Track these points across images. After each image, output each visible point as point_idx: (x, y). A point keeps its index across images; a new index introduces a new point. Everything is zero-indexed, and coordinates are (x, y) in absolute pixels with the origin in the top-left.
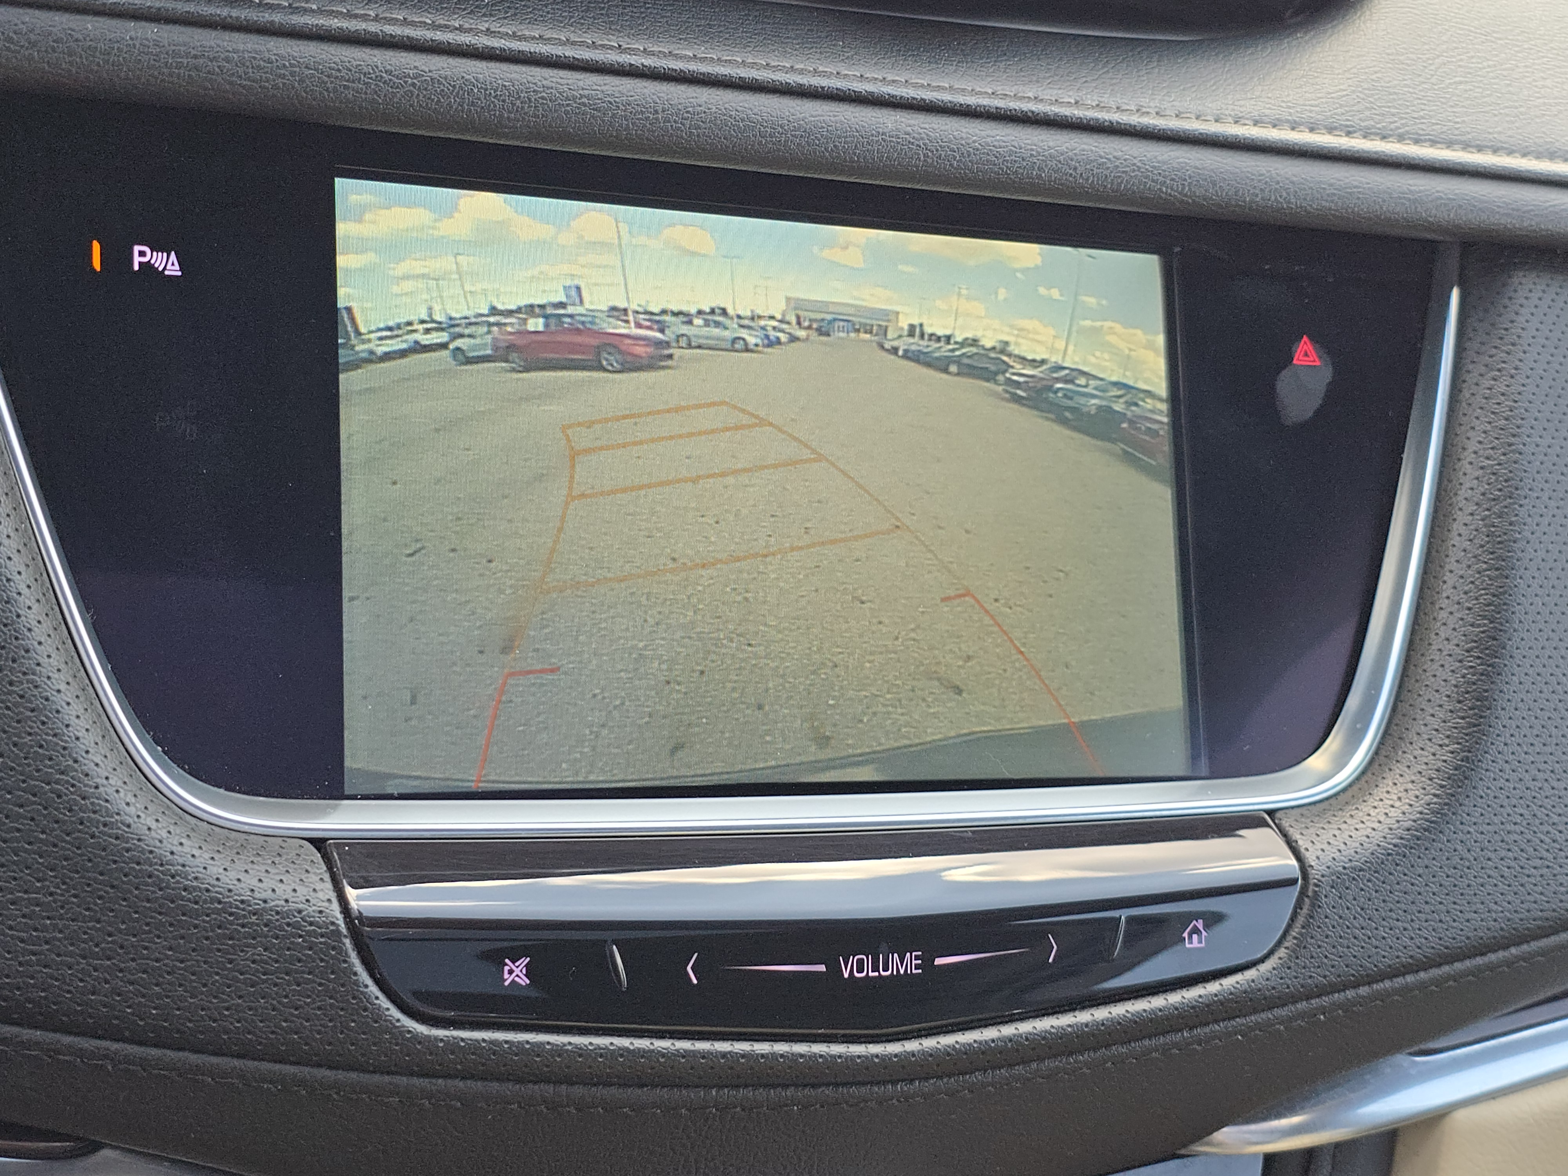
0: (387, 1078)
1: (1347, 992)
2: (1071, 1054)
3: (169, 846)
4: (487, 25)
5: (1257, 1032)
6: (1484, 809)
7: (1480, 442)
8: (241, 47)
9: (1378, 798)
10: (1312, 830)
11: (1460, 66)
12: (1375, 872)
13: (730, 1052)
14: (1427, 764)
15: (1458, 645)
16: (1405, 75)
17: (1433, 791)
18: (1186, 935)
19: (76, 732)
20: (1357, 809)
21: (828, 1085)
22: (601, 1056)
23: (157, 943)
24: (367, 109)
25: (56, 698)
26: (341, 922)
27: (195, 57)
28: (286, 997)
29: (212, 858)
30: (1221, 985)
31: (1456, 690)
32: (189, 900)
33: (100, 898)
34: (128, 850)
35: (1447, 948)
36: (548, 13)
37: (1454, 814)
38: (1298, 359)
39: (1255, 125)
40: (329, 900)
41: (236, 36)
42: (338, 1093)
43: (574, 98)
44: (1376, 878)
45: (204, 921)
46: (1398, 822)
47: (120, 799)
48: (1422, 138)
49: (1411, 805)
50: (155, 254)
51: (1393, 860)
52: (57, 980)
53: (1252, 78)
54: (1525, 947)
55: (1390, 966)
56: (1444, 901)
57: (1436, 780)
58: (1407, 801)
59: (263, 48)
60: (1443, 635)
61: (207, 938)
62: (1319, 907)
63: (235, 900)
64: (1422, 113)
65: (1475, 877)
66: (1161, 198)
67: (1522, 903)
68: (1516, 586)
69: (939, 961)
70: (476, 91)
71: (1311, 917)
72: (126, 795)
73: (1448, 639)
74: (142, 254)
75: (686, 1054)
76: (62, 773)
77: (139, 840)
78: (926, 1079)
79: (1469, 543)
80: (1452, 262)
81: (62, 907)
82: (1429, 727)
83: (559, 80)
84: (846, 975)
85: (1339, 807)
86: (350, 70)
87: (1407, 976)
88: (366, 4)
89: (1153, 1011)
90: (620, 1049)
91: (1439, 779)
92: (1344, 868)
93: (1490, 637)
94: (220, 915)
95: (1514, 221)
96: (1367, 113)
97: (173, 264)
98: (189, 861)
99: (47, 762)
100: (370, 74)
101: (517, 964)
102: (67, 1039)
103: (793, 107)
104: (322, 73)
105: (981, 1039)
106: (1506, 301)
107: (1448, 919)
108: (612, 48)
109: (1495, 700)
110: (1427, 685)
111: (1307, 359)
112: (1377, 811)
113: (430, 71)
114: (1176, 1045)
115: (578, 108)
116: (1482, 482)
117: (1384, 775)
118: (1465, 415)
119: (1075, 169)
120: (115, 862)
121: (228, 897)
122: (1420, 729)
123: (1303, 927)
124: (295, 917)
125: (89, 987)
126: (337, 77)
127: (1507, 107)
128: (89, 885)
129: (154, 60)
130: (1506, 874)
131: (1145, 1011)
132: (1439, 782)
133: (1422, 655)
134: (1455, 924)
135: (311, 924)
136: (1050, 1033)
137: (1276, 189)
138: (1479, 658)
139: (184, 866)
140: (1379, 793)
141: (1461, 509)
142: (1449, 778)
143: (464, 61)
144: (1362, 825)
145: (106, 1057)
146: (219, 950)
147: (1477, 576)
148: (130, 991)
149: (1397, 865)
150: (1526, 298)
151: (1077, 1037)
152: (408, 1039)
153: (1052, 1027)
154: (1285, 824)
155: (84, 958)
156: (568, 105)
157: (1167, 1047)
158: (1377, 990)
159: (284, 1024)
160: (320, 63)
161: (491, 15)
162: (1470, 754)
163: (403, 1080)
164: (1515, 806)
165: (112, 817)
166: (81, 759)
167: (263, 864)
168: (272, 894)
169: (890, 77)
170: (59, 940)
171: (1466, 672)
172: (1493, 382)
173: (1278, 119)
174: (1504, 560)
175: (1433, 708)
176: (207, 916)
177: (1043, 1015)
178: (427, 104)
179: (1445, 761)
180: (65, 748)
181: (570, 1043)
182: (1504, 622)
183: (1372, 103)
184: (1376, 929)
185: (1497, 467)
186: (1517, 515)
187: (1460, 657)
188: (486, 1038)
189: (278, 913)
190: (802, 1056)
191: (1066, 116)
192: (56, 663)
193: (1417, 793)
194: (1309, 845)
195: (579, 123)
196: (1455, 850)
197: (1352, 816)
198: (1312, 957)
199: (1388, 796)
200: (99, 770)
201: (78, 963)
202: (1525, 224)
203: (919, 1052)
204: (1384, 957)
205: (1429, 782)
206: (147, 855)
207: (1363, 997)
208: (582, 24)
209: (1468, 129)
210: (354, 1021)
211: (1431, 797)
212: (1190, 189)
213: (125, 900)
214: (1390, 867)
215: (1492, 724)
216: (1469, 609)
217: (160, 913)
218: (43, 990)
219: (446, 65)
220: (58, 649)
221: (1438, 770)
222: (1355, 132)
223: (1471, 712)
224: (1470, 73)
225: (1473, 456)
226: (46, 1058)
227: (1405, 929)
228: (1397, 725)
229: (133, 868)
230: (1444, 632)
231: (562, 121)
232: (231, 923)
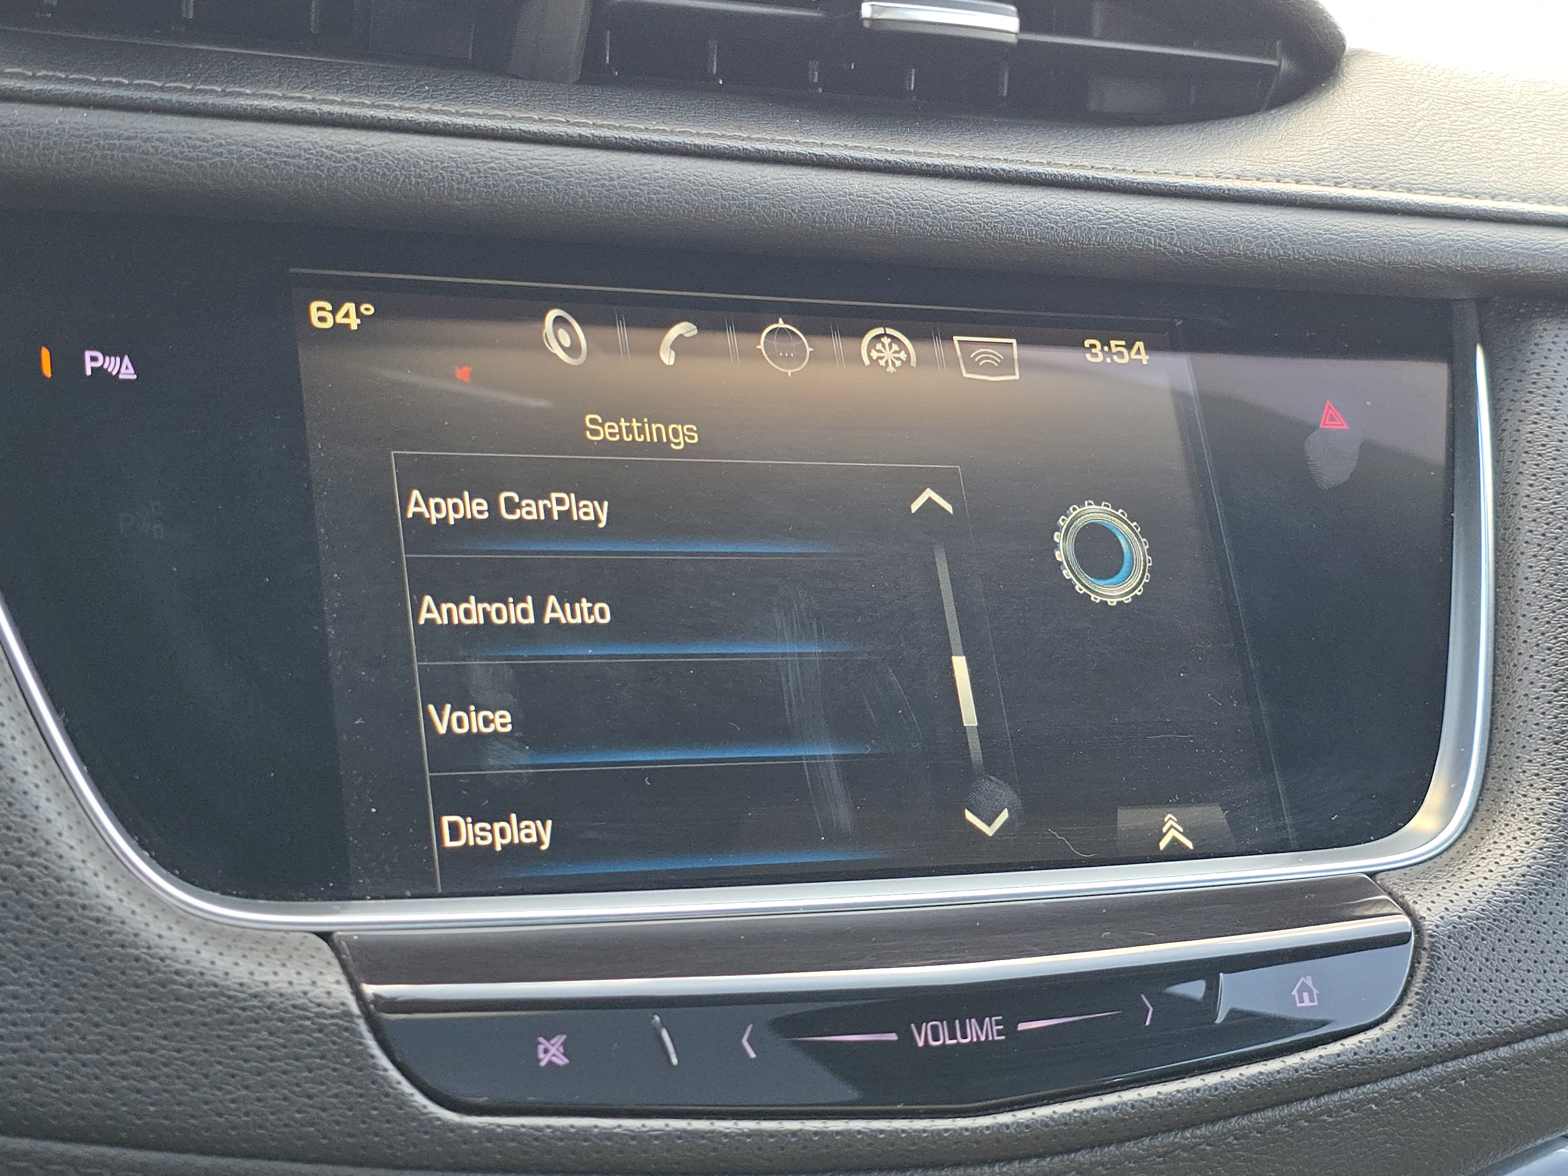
1: (1486, 1053)
2: (1186, 1128)
3: (156, 930)
4: (428, 106)
5: (1392, 1100)
7: (1531, 485)
8: (174, 128)
9: (1485, 850)
10: (1418, 886)
11: (1443, 128)
12: (1494, 920)
13: (801, 1130)
14: (1532, 809)
15: (1544, 687)
16: (1387, 135)
17: (1544, 835)
18: (1295, 992)
19: (47, 815)
20: (1465, 862)
21: (916, 1167)
22: (657, 1138)
23: (148, 1032)
24: (310, 184)
25: (23, 780)
26: (355, 1009)
27: (128, 138)
28: (298, 1085)
32: (182, 984)
33: (84, 986)
34: (110, 934)
36: (492, 97)
38: (1325, 424)
40: (338, 982)
41: (169, 118)
43: (525, 168)
45: (199, 1006)
46: (1511, 869)
47: (99, 882)
48: (1415, 186)
49: (1522, 852)
50: (107, 358)
51: (1513, 907)
52: (42, 1078)
55: (1529, 1023)
57: (1545, 824)
58: (1518, 848)
59: (197, 129)
60: (1527, 680)
61: (205, 1024)
62: (1439, 958)
63: (234, 983)
64: (1410, 166)
66: (1151, 248)
69: (1022, 1027)
70: (422, 163)
71: (1432, 970)
72: (105, 879)
73: (1532, 683)
74: (94, 359)
75: (751, 1134)
76: (34, 855)
78: (1028, 1158)
79: (1537, 585)
80: (1470, 320)
81: (43, 999)
82: (1528, 774)
83: (507, 152)
84: (921, 1044)
85: (1445, 864)
86: (290, 147)
87: (1550, 1035)
88: (302, 89)
90: (678, 1131)
91: (1547, 822)
92: (1460, 917)
94: (217, 999)
96: (1354, 167)
97: (127, 368)
98: (179, 944)
99: (16, 844)
100: (310, 149)
101: (553, 1041)
102: (60, 1147)
103: (754, 172)
104: (261, 150)
105: (1082, 1109)
106: (1533, 347)
108: (560, 122)
110: (1519, 733)
111: (1334, 423)
112: (1486, 861)
114: (1303, 1116)
115: (531, 177)
116: (1540, 523)
117: (1488, 828)
119: (1056, 223)
120: (97, 946)
121: (225, 980)
122: (1519, 776)
123: (1424, 982)
124: (301, 999)
125: (78, 1084)
126: (276, 154)
128: (70, 973)
129: (85, 142)
131: (1261, 1073)
132: (1549, 826)
133: (1509, 704)
135: (319, 1005)
136: (1159, 1100)
137: (1270, 236)
139: (174, 949)
140: (1488, 844)
141: (1523, 554)
142: (1559, 820)
143: (407, 136)
144: (1473, 876)
145: (103, 1164)
146: (219, 1037)
148: (124, 1088)
149: (1518, 912)
150: (1554, 343)
152: (438, 1128)
153: (1159, 1093)
154: (1389, 883)
155: (70, 1052)
156: (519, 174)
157: (1293, 1119)
158: (1519, 1051)
159: (297, 1115)
160: (258, 142)
161: (432, 97)
165: (91, 900)
166: (52, 841)
168: (274, 977)
170: (41, 1034)
172: (1533, 426)
173: (1262, 174)
175: (1528, 753)
176: (204, 999)
178: (372, 178)
179: (1551, 804)
180: (35, 830)
181: (620, 1127)
183: (1357, 158)
184: (1506, 981)
188: (526, 1124)
189: (281, 995)
190: (882, 1131)
191: (1040, 175)
193: (1527, 839)
194: (1417, 899)
195: (533, 191)
197: (1459, 869)
198: (1440, 1014)
199: (1496, 846)
200: (74, 853)
201: (64, 1059)
203: (1014, 1126)
204: (1520, 1012)
205: (1538, 827)
206: (133, 938)
207: (1505, 1059)
208: (528, 105)
209: (1462, 179)
210: (375, 1109)
211: (1542, 841)
212: (1179, 239)
213: (110, 986)
214: (1510, 914)
216: (1549, 649)
217: (151, 1000)
218: (28, 1091)
219: (388, 141)
220: (23, 733)
221: (1545, 814)
222: (1344, 183)
225: (1526, 499)
226: (36, 1169)
227: (1539, 981)
228: (1493, 778)
229: (118, 953)
230: (1527, 677)
231: (515, 191)
232: (231, 1007)
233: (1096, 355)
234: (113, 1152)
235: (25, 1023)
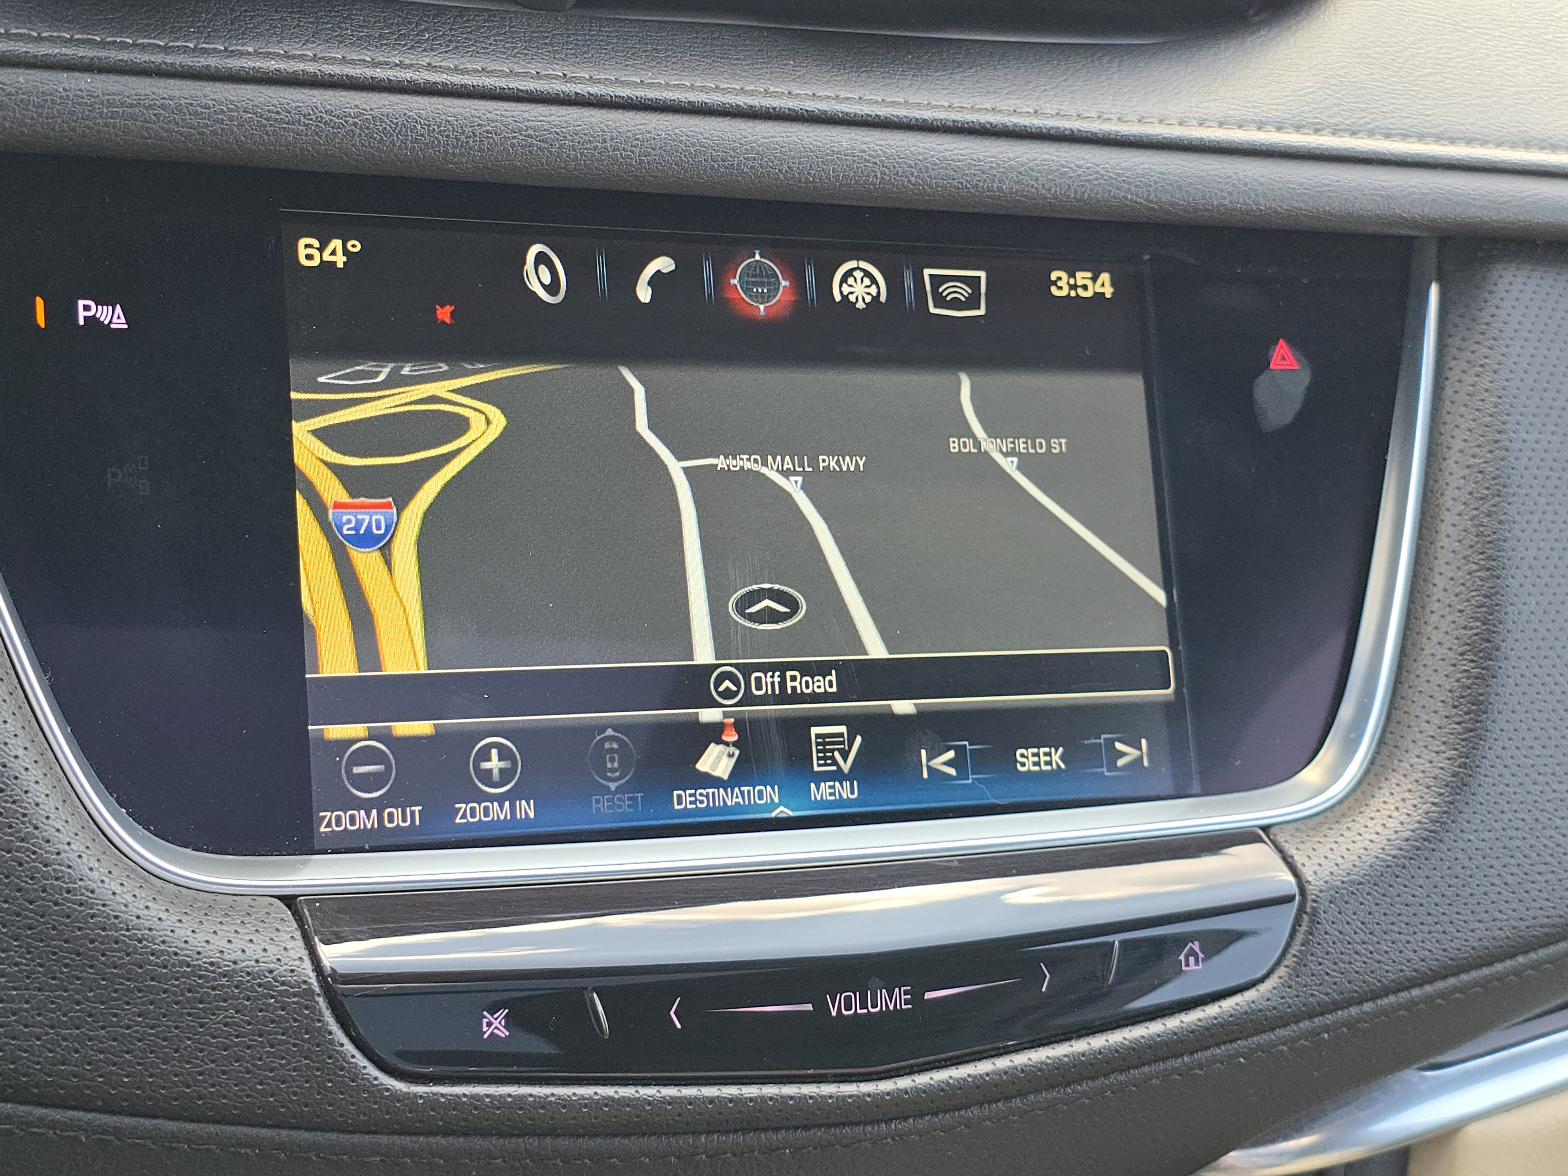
0: (367, 1138)
1: (1351, 1009)
2: (1069, 1084)
3: (135, 910)
4: (427, 61)
5: (1260, 1053)
6: (1484, 815)
7: (1465, 441)
8: (177, 93)
9: (1375, 809)
10: (1308, 845)
11: (1430, 58)
12: (1375, 885)
13: (718, 1097)
14: (1423, 772)
15: (1450, 649)
16: (1372, 69)
17: (1432, 799)
18: (1182, 957)
19: (35, 798)
20: (1354, 821)
21: (820, 1126)
22: (586, 1106)
23: (125, 1010)
24: (308, 150)
25: (14, 764)
26: (313, 981)
27: (131, 106)
28: (260, 1059)
29: (180, 921)
30: (1220, 1007)
31: (1450, 695)
32: (156, 965)
33: (66, 966)
34: (92, 917)
35: (1451, 959)
36: (490, 44)
37: (1453, 822)
38: (1275, 364)
39: (1220, 126)
41: (172, 82)
42: (317, 1156)
43: (520, 130)
44: (1376, 891)
45: (173, 985)
46: (1396, 832)
47: (83, 864)
48: (1393, 132)
49: (1409, 815)
50: (100, 307)
51: (1393, 872)
52: (25, 1051)
53: (1216, 79)
54: (1533, 956)
55: (1394, 981)
56: (1446, 911)
57: (1434, 788)
58: (1405, 810)
59: (199, 94)
60: (1435, 639)
61: (177, 1003)
62: (1318, 923)
63: (205, 963)
64: (1391, 107)
65: (1478, 885)
66: (1127, 206)
67: (1528, 910)
68: (1507, 586)
69: (929, 995)
70: (419, 128)
71: (1311, 934)
72: (89, 860)
73: (1440, 643)
74: (87, 308)
75: (673, 1101)
76: (23, 840)
77: (104, 905)
78: (922, 1116)
79: (1457, 544)
80: (1429, 258)
81: (28, 977)
82: (1424, 735)
83: (504, 113)
84: (834, 1014)
85: (1335, 820)
86: (290, 112)
87: (1412, 990)
88: (304, 44)
89: (1151, 1038)
90: (604, 1098)
91: (1435, 786)
92: (1343, 882)
93: (1483, 639)
94: (189, 979)
95: (1491, 213)
96: (1335, 110)
97: (119, 318)
98: (156, 924)
100: (309, 115)
101: (495, 1016)
102: (39, 1111)
103: (745, 130)
104: (261, 116)
105: (975, 1072)
106: (1486, 295)
107: (1452, 930)
108: (556, 77)
109: (1490, 704)
110: (1421, 692)
111: (1284, 362)
112: (1374, 822)
113: (371, 110)
114: (1175, 1070)
115: (525, 140)
116: (1469, 480)
117: (1381, 785)
118: (1449, 413)
119: (1037, 180)
120: (80, 929)
121: (197, 960)
122: (1415, 736)
123: (1302, 945)
124: (267, 977)
125: (59, 1057)
126: (276, 120)
127: (1479, 97)
128: (54, 953)
129: (89, 111)
130: (1509, 882)
131: (1143, 1037)
132: (1437, 790)
133: (1415, 660)
134: (1459, 935)
135: (283, 983)
136: (1047, 1064)
138: (1472, 661)
139: (150, 929)
140: (1376, 803)
141: (1448, 510)
142: (1447, 786)
143: (406, 97)
144: (1359, 838)
145: (79, 1127)
146: (189, 1014)
147: (1468, 577)
148: (100, 1060)
149: (1397, 877)
150: (1507, 291)
151: (1074, 1066)
152: (387, 1098)
153: (1048, 1057)
154: (1281, 839)
155: (52, 1027)
156: (514, 137)
157: (1167, 1073)
158: (1382, 1005)
159: (259, 1087)
160: (258, 107)
161: (432, 50)
162: (1467, 761)
163: (384, 1139)
164: (1516, 811)
165: (75, 883)
166: (40, 825)
167: (232, 924)
168: (242, 954)
169: (843, 95)
170: (26, 1010)
171: (1459, 676)
172: (1476, 379)
173: (1243, 120)
174: (1494, 560)
175: (1427, 714)
176: (176, 980)
177: (1039, 1046)
178: (369, 144)
179: (1442, 768)
180: (24, 815)
181: (553, 1095)
182: (1497, 623)
183: (1339, 98)
184: (1378, 943)
185: (1484, 465)
186: (1505, 514)
187: (1453, 662)
188: (467, 1093)
189: (248, 974)
190: (791, 1098)
191: (1025, 127)
192: (13, 729)
193: (1415, 802)
194: (1305, 860)
195: (526, 155)
196: (1456, 859)
197: (1348, 828)
198: (1313, 975)
199: (1385, 806)
200: (61, 835)
201: (47, 1034)
202: (1502, 216)
203: (912, 1089)
204: (1387, 971)
205: (1426, 790)
206: (113, 920)
207: (1368, 1013)
208: (526, 54)
209: (1440, 122)
210: (330, 1081)
211: (1429, 805)
212: (1156, 196)
213: (91, 967)
214: (1389, 879)
215: (1489, 728)
216: (1461, 611)
217: (128, 980)
218: (13, 1063)
219: (387, 103)
220: (14, 714)
221: (1435, 778)
222: (1323, 129)
223: (1467, 717)
224: (1440, 65)
225: (1458, 454)
226: (18, 1131)
227: (1408, 942)
228: (1391, 733)
229: (98, 934)
230: (1436, 636)
231: (508, 154)
232: (201, 986)
233: (1060, 288)
234: (90, 1116)
235: (11, 999)
